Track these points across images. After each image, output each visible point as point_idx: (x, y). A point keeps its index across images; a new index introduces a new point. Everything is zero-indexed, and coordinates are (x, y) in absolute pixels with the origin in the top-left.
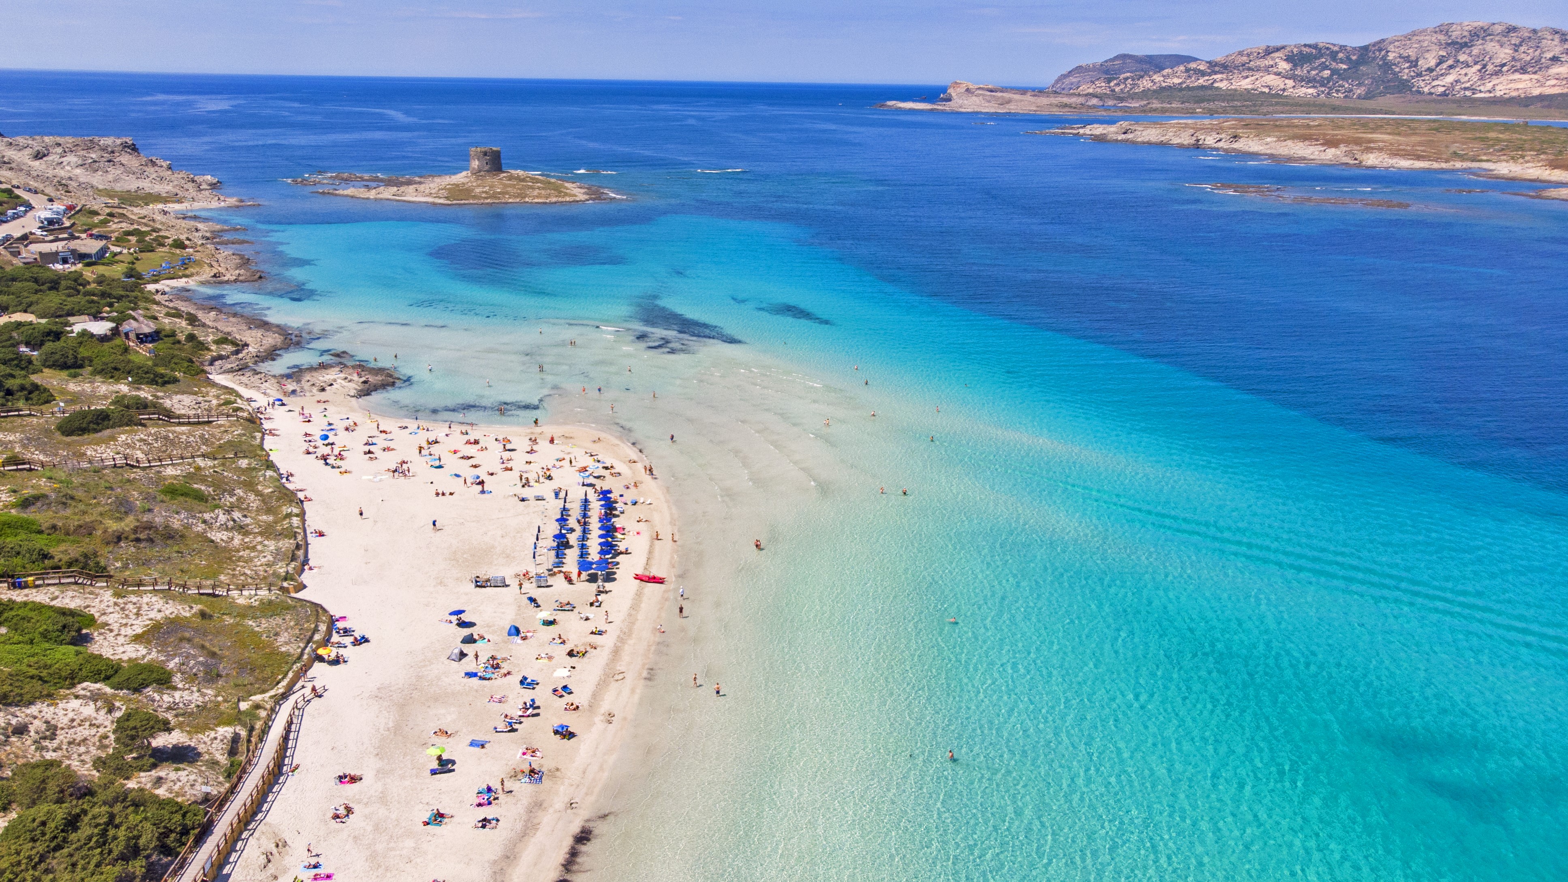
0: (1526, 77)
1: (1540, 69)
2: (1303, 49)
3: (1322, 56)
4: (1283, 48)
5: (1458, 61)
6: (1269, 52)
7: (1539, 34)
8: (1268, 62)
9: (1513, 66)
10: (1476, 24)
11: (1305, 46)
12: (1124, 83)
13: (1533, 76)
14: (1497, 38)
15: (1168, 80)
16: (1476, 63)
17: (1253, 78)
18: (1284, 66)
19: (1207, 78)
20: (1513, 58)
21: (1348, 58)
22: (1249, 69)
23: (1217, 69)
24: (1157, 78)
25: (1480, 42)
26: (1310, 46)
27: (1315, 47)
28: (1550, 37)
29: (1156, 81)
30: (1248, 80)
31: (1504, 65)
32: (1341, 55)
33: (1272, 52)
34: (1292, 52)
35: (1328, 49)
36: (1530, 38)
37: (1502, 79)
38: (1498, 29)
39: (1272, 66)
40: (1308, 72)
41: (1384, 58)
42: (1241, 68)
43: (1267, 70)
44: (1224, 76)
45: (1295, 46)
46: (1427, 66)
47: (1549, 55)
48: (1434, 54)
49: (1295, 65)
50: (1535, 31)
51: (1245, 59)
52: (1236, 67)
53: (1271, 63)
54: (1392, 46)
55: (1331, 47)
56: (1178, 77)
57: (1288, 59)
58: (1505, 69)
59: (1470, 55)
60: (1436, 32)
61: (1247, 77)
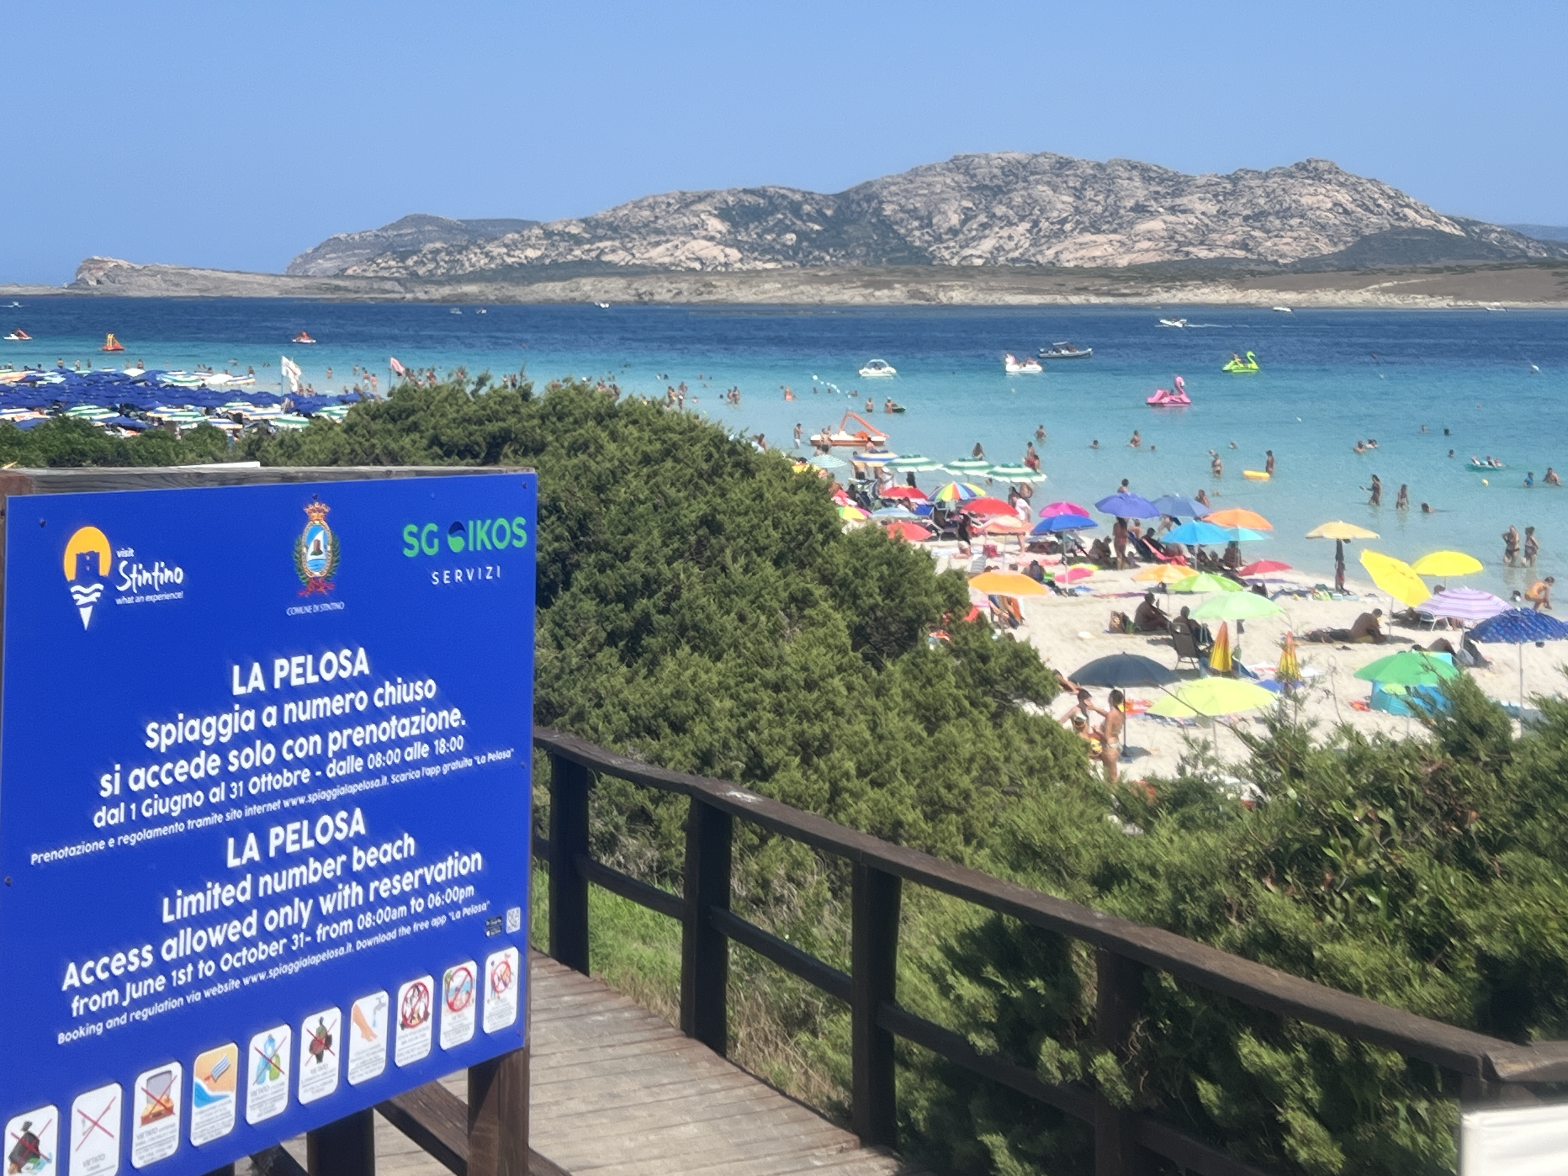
0: (1100, 238)
1: (1120, 225)
2: (745, 197)
3: (775, 209)
4: (709, 195)
5: (994, 215)
6: (686, 203)
7: (1109, 171)
8: (689, 220)
9: (1078, 223)
10: (1009, 156)
11: (745, 191)
12: (434, 260)
13: (1112, 236)
14: (1045, 179)
15: (517, 253)
16: (1022, 219)
17: (669, 245)
18: (716, 225)
19: (587, 247)
20: (1076, 209)
21: (820, 212)
22: (658, 232)
23: (600, 232)
24: (496, 250)
25: (1021, 184)
26: (752, 192)
27: (761, 193)
28: (1126, 175)
29: (495, 254)
30: (661, 249)
31: (1064, 221)
32: (807, 208)
33: (693, 202)
34: (726, 202)
35: (784, 197)
36: (1095, 176)
37: (1067, 243)
38: (1045, 163)
39: (696, 227)
40: (760, 236)
41: (878, 212)
42: (643, 231)
43: (689, 231)
44: (617, 243)
45: (729, 193)
46: (946, 226)
47: (1130, 203)
48: (956, 204)
49: (735, 225)
50: (1100, 167)
51: (646, 213)
52: (636, 229)
53: (695, 220)
54: (885, 193)
55: (789, 194)
56: (533, 247)
57: (724, 214)
58: (1068, 227)
59: (1010, 206)
60: (950, 170)
61: (658, 244)
